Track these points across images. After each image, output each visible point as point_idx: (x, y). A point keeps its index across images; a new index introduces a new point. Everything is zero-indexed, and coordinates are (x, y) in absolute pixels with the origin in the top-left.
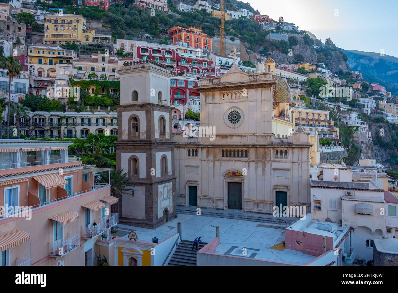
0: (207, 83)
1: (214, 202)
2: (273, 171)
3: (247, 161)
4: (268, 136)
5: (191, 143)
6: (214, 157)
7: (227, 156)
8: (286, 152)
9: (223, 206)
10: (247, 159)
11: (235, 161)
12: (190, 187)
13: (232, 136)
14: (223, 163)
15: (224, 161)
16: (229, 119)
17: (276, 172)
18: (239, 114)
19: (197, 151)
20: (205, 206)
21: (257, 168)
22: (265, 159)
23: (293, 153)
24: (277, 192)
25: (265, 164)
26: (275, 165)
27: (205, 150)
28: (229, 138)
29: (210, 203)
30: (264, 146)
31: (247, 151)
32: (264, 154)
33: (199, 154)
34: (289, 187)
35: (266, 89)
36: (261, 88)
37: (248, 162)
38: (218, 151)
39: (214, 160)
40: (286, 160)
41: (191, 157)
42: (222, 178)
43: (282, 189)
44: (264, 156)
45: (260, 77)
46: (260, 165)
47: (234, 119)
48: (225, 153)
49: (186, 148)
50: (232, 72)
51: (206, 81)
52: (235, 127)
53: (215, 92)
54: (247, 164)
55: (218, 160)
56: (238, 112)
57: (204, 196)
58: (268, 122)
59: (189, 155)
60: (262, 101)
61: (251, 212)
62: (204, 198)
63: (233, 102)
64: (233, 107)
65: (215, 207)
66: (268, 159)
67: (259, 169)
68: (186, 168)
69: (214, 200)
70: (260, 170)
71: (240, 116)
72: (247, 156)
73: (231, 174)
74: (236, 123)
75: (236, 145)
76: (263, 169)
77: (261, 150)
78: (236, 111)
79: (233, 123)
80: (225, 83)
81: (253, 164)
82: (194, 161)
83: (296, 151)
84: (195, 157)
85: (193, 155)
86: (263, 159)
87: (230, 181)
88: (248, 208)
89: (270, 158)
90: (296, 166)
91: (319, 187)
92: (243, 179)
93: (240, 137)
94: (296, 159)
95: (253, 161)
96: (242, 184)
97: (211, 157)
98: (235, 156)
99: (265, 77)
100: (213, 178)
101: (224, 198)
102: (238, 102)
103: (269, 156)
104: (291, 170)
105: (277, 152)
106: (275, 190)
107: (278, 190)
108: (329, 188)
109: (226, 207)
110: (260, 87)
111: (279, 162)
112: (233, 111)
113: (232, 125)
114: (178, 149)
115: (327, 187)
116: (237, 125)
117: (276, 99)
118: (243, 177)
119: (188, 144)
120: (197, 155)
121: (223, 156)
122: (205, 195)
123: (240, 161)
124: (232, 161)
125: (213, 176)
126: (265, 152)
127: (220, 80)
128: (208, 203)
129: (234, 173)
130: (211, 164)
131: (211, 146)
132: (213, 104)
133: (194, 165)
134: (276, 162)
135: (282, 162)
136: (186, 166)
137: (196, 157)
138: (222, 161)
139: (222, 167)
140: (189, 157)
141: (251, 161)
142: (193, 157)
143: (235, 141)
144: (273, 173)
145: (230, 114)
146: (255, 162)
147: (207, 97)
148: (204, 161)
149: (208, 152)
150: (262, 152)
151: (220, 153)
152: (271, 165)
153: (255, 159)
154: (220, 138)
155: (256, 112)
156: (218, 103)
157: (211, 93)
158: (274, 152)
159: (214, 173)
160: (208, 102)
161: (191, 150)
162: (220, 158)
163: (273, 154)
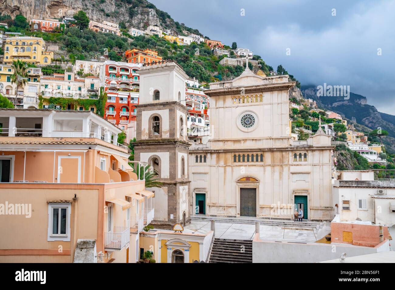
0: (217, 87)
1: (224, 210)
2: (291, 175)
3: (263, 166)
4: (285, 139)
5: (199, 149)
6: (226, 162)
7: (239, 161)
8: (305, 155)
9: (235, 213)
10: (262, 163)
11: (249, 166)
12: (197, 195)
13: (245, 140)
14: (236, 169)
15: (236, 166)
16: (242, 123)
17: (295, 175)
18: (253, 117)
19: (205, 157)
20: (215, 214)
21: (273, 172)
22: (283, 163)
23: (313, 155)
24: (295, 196)
25: (283, 168)
26: (293, 169)
27: (214, 156)
28: (242, 142)
29: (221, 211)
30: (281, 150)
31: (262, 156)
32: (281, 158)
33: (208, 159)
34: (309, 191)
35: (283, 92)
36: (278, 91)
38: (230, 156)
39: (225, 166)
40: (306, 163)
41: (199, 163)
42: (235, 184)
43: (302, 193)
44: (282, 160)
45: (275, 80)
46: (277, 169)
47: (248, 123)
48: (237, 158)
49: (193, 154)
50: (245, 76)
51: (217, 85)
52: (249, 131)
53: (227, 96)
54: (262, 168)
55: (229, 166)
56: (251, 116)
57: (214, 204)
58: (286, 125)
59: (197, 161)
60: (278, 104)
61: (268, 218)
62: (214, 206)
63: (246, 106)
64: (246, 111)
65: (226, 215)
66: (286, 163)
67: (275, 173)
68: (193, 175)
69: (225, 207)
70: (277, 175)
71: (254, 119)
72: (262, 161)
73: (245, 179)
74: (249, 127)
75: (250, 149)
76: (281, 173)
77: (278, 155)
78: (249, 115)
79: (247, 127)
80: (237, 87)
81: (269, 169)
82: (202, 167)
83: (317, 153)
84: (203, 163)
85: (201, 161)
86: (280, 163)
87: (243, 187)
88: (263, 214)
89: (288, 162)
90: (317, 169)
91: (347, 187)
92: (258, 184)
93: (254, 142)
94: (316, 161)
95: (269, 165)
96: (257, 190)
97: (222, 163)
98: (248, 161)
99: (282, 80)
100: (224, 184)
101: (236, 205)
102: (252, 106)
103: (287, 159)
104: (312, 173)
105: (295, 156)
107: (297, 194)
108: (359, 187)
109: (238, 214)
110: (276, 90)
111: (297, 165)
112: (247, 115)
113: (245, 129)
115: (356, 187)
116: (251, 129)
118: (258, 182)
119: (195, 150)
120: (205, 161)
121: (235, 161)
122: (214, 202)
123: (255, 166)
124: (246, 166)
125: (224, 182)
126: (282, 156)
127: (231, 84)
128: (218, 211)
129: (248, 179)
130: (222, 170)
131: (222, 151)
133: (203, 171)
134: (295, 165)
135: (301, 165)
136: (193, 173)
137: (205, 164)
138: (234, 166)
139: (234, 173)
140: (197, 164)
141: (266, 166)
142: (201, 164)
143: (249, 145)
144: (291, 178)
145: (243, 118)
146: (271, 166)
147: (218, 102)
148: (214, 166)
149: (219, 157)
150: (279, 156)
151: (232, 158)
152: (289, 169)
153: (271, 163)
154: (232, 143)
155: (272, 116)
156: (229, 107)
157: (222, 97)
158: (292, 155)
159: (225, 179)
160: (218, 106)
161: (199, 156)
162: (232, 164)
163: (291, 157)
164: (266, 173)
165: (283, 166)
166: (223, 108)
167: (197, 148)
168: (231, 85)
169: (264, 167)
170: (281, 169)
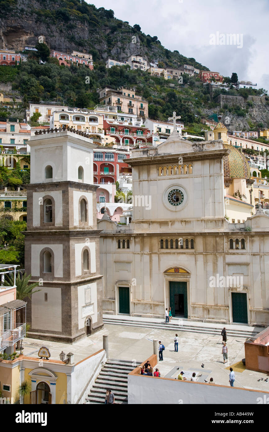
0: (140, 155)
1: (151, 308)
2: (227, 266)
3: (193, 254)
4: (219, 221)
5: (121, 232)
6: (151, 249)
7: (167, 248)
8: (243, 241)
10: (193, 251)
11: (178, 253)
12: (120, 289)
13: (173, 222)
14: (163, 257)
15: (164, 253)
16: (169, 199)
17: (231, 267)
18: (182, 193)
19: (128, 242)
20: (140, 314)
21: (206, 263)
22: (217, 251)
23: (252, 242)
24: (233, 294)
25: (217, 257)
26: (229, 259)
27: (138, 241)
28: (170, 224)
29: (147, 310)
30: (215, 235)
31: (192, 241)
32: (215, 245)
33: (132, 245)
34: (248, 288)
35: (215, 161)
36: (209, 160)
37: (195, 254)
38: (156, 242)
39: (150, 253)
40: (243, 251)
41: (121, 250)
42: (162, 276)
44: (216, 247)
45: (207, 146)
46: (210, 258)
47: (176, 200)
48: (164, 243)
49: (114, 238)
50: (171, 141)
51: (139, 152)
52: (177, 210)
53: (151, 166)
54: (193, 258)
55: (156, 253)
56: (180, 191)
57: (139, 301)
58: (219, 203)
59: (119, 247)
60: (210, 176)
62: (139, 303)
63: (174, 179)
64: (173, 185)
65: (152, 315)
66: (221, 251)
67: (209, 264)
68: (115, 264)
69: (152, 305)
71: (183, 196)
72: (192, 248)
73: (173, 271)
74: (177, 205)
76: (215, 264)
77: (211, 240)
78: (177, 190)
79: (174, 205)
80: (163, 155)
81: (201, 258)
82: (125, 254)
83: (256, 239)
84: (126, 250)
85: (124, 247)
86: (214, 251)
87: (172, 280)
88: (196, 315)
89: (223, 250)
90: (257, 259)
92: (189, 276)
93: (183, 223)
94: (256, 250)
95: (201, 253)
96: (188, 283)
97: (147, 250)
98: (177, 248)
99: (214, 146)
100: (150, 277)
101: (164, 303)
102: (180, 178)
103: (222, 247)
104: (251, 264)
105: (231, 241)
106: (231, 291)
107: (235, 291)
110: (207, 159)
111: (234, 254)
112: (174, 190)
113: (173, 208)
114: (105, 240)
116: (179, 207)
117: (229, 174)
119: (117, 233)
120: (128, 247)
121: (162, 248)
122: (140, 298)
123: (184, 253)
124: (174, 253)
125: (150, 274)
126: (216, 241)
127: (156, 150)
128: (144, 310)
129: (177, 270)
130: (147, 258)
131: (147, 235)
132: (148, 180)
133: (126, 260)
134: (231, 254)
135: (238, 254)
136: (115, 262)
137: (128, 250)
138: (161, 254)
139: (161, 262)
140: (119, 250)
141: (198, 254)
142: (123, 250)
143: (178, 228)
144: (227, 269)
145: (170, 194)
146: (203, 254)
147: (141, 173)
148: (138, 254)
149: (144, 243)
150: (212, 242)
151: (158, 244)
152: (224, 258)
153: (203, 251)
154: (158, 225)
155: (203, 191)
156: (154, 180)
157: (145, 167)
158: (227, 241)
159: (151, 270)
160: (141, 179)
161: (121, 240)
162: (158, 250)
163: (226, 244)
164: (198, 262)
165: (217, 255)
166: (147, 180)
167: (119, 230)
168: (156, 152)
169: (195, 255)
170: (215, 258)
